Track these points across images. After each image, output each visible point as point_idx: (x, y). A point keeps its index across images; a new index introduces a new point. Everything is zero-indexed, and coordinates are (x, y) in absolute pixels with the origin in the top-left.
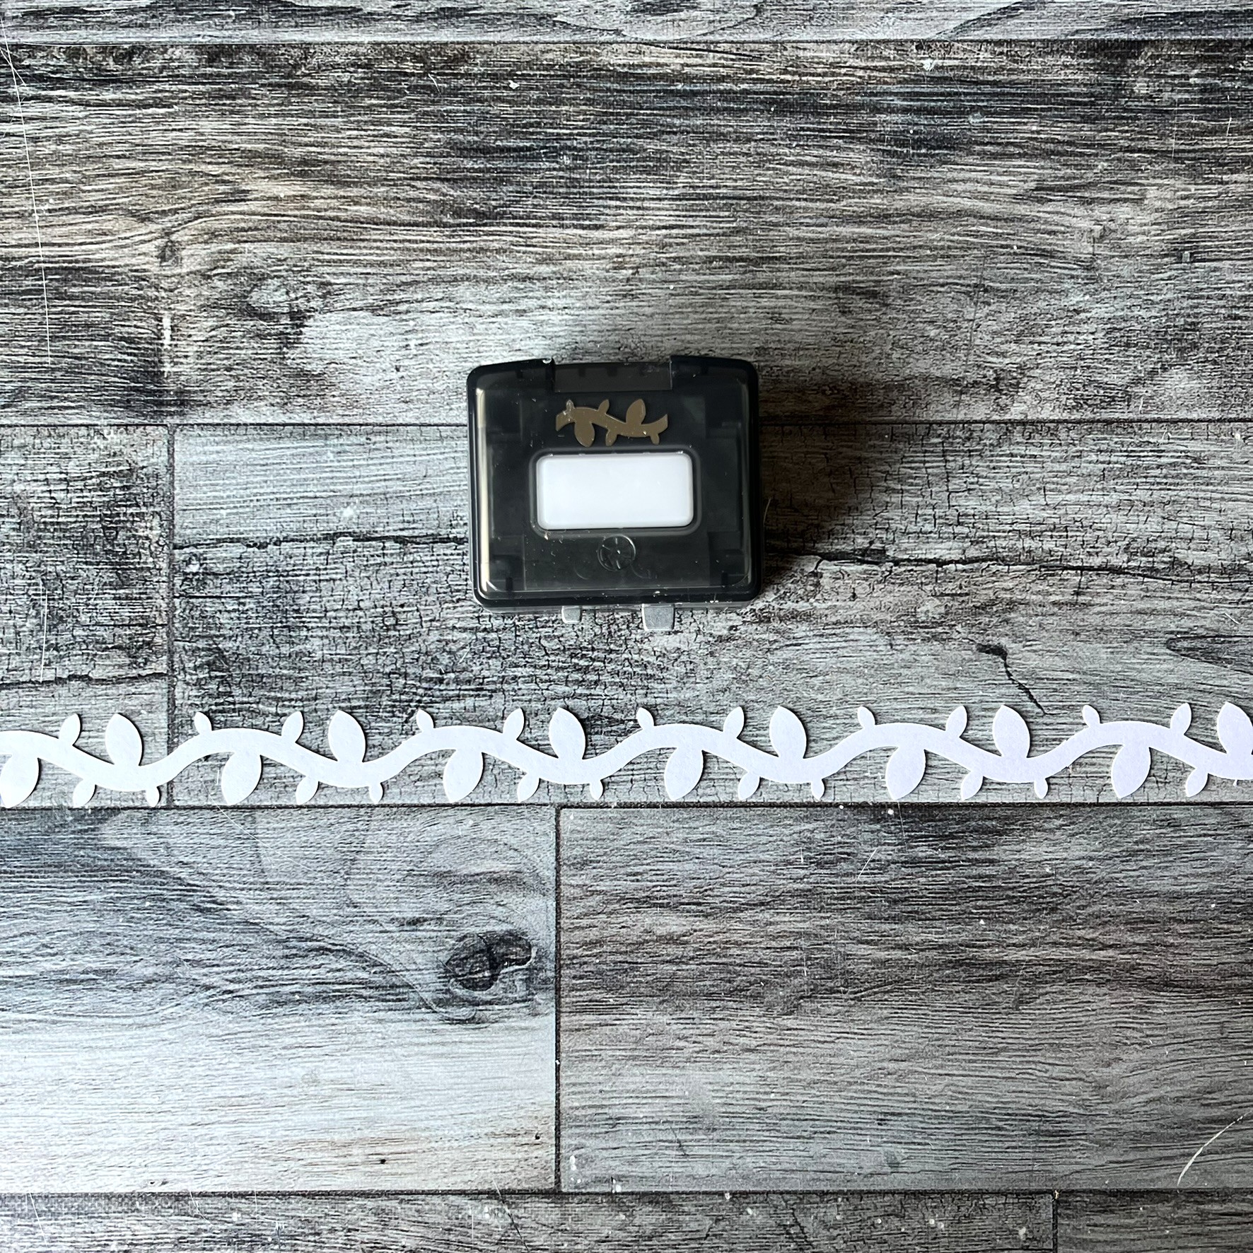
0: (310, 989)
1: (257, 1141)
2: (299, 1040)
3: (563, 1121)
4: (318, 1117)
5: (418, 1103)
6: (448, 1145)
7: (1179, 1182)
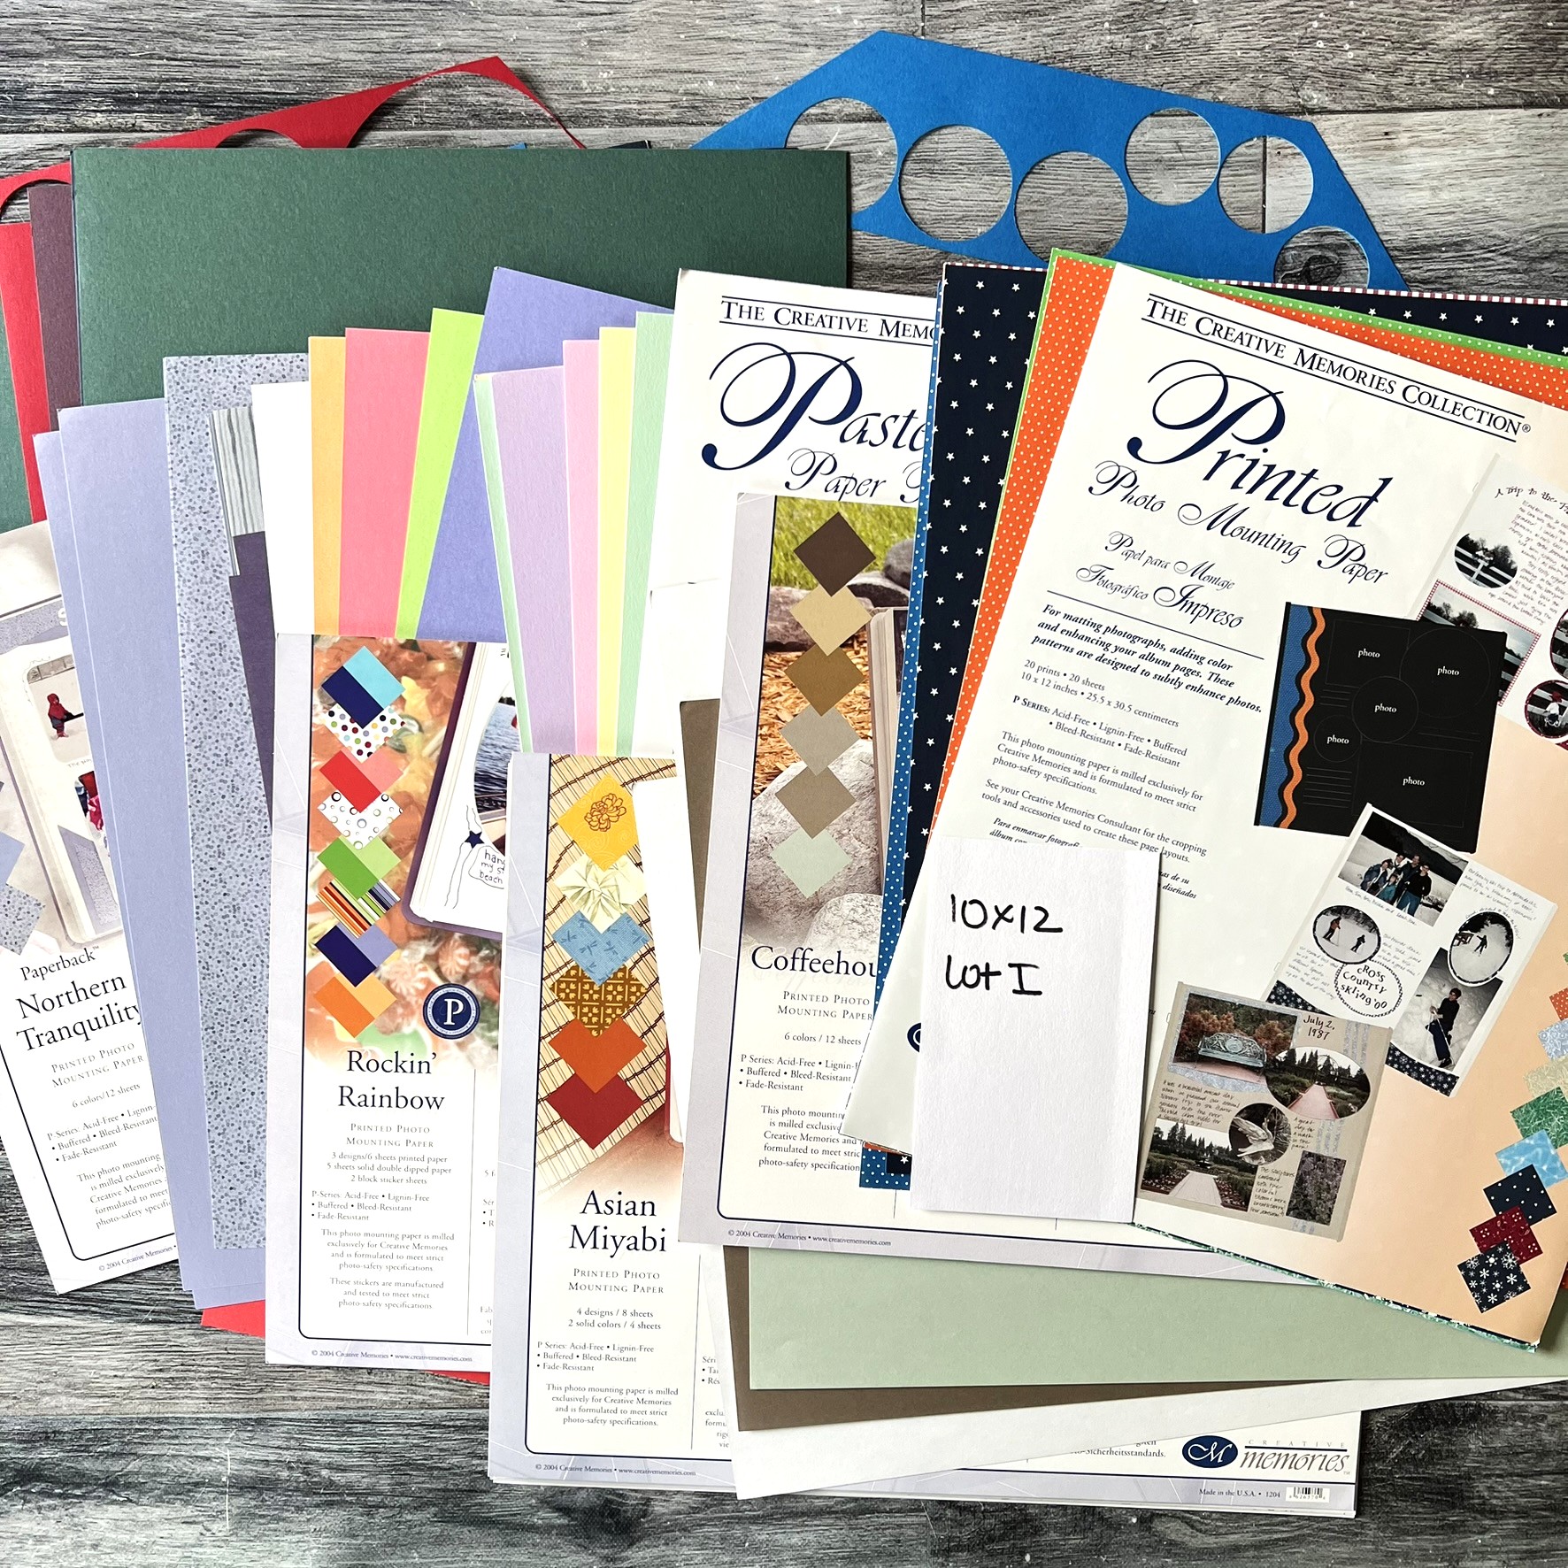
0: (1435, 255)
1: (1475, 146)
2: (1442, 218)
3: (1261, 165)
4: (1432, 164)
5: (1362, 176)
6: (1342, 146)
7: (840, 127)
